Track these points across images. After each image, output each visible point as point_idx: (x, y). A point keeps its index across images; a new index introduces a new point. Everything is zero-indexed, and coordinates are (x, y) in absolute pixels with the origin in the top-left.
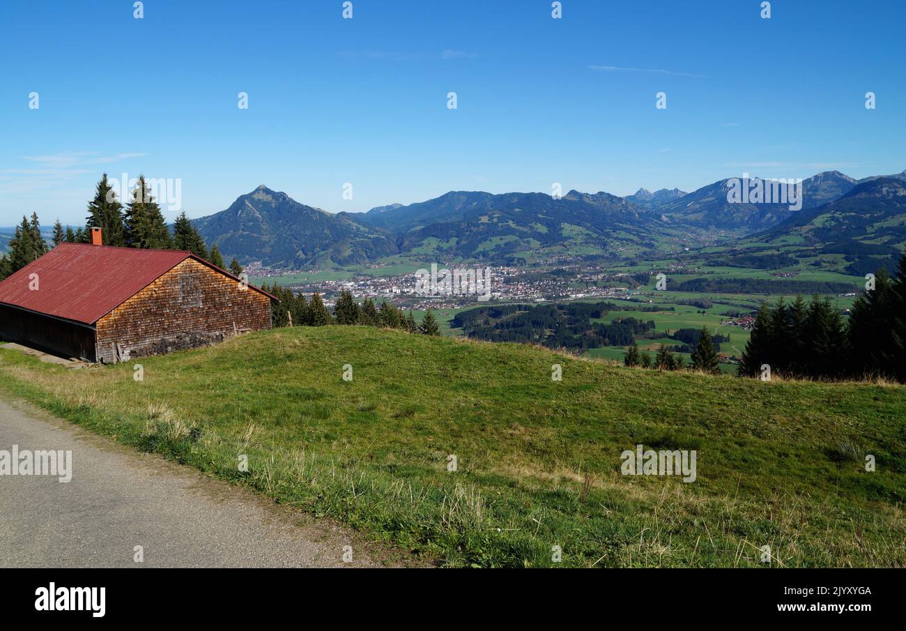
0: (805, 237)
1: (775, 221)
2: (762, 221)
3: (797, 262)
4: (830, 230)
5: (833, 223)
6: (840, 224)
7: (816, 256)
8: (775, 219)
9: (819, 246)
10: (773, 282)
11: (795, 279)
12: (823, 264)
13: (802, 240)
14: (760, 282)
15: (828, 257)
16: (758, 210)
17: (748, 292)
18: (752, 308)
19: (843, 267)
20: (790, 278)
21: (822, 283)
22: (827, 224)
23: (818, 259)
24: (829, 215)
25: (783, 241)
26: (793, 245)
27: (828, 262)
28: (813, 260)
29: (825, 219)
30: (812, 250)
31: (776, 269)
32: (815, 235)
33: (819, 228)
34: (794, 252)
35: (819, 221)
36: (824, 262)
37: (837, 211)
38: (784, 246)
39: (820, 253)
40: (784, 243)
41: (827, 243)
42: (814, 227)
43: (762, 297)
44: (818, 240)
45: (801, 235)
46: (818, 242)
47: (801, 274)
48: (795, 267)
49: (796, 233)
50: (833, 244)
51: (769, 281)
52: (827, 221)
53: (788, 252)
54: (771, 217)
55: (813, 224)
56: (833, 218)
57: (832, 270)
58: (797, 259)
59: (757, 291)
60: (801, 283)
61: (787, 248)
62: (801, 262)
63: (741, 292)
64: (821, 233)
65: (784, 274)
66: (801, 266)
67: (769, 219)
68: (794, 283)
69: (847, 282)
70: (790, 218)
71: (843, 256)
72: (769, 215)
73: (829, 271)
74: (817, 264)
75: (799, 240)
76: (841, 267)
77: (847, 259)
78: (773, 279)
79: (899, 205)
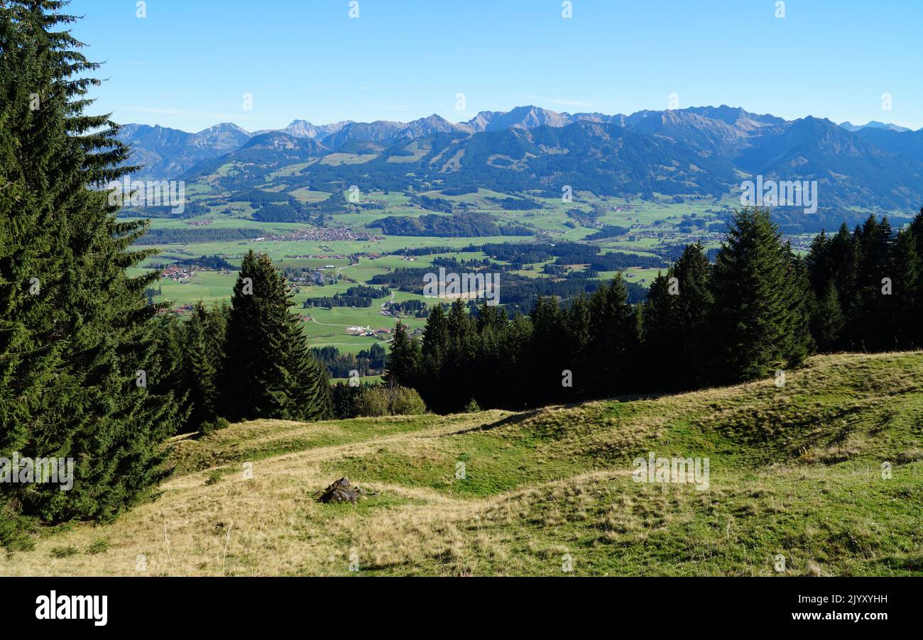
0: (213, 186)
1: (179, 170)
2: (166, 170)
3: (208, 211)
4: (234, 179)
5: (236, 173)
6: (242, 173)
7: (225, 204)
8: (179, 168)
9: (227, 194)
10: (190, 231)
11: (209, 227)
12: (232, 211)
13: (211, 189)
14: (176, 232)
15: (237, 205)
16: (161, 159)
17: (165, 243)
18: (173, 258)
19: (250, 214)
20: (205, 227)
21: (234, 229)
22: (231, 173)
23: (227, 206)
24: (232, 165)
25: (192, 190)
26: (203, 194)
27: (237, 210)
28: (223, 208)
29: (229, 168)
30: (222, 199)
31: (189, 218)
32: (221, 184)
33: (224, 178)
34: (205, 200)
35: (224, 170)
36: (233, 210)
37: (239, 161)
38: (194, 195)
39: (228, 201)
40: (193, 192)
41: (233, 192)
42: (219, 176)
43: (179, 246)
44: (224, 189)
45: (208, 184)
46: (225, 191)
47: (214, 222)
48: (207, 215)
49: (203, 182)
50: (239, 193)
51: (185, 231)
52: (230, 170)
53: (199, 201)
54: (175, 166)
55: (218, 173)
56: (235, 168)
57: (241, 217)
58: (208, 207)
59: (175, 241)
60: (216, 230)
61: (197, 197)
62: (212, 210)
63: (158, 243)
64: (227, 182)
65: (199, 222)
66: (213, 213)
67: (173, 168)
68: (209, 231)
69: (256, 228)
70: (194, 167)
71: (250, 203)
72: (173, 164)
73: (239, 218)
74: (227, 212)
75: (207, 189)
76: (249, 215)
77: (253, 206)
78: (189, 228)
79: (288, 157)
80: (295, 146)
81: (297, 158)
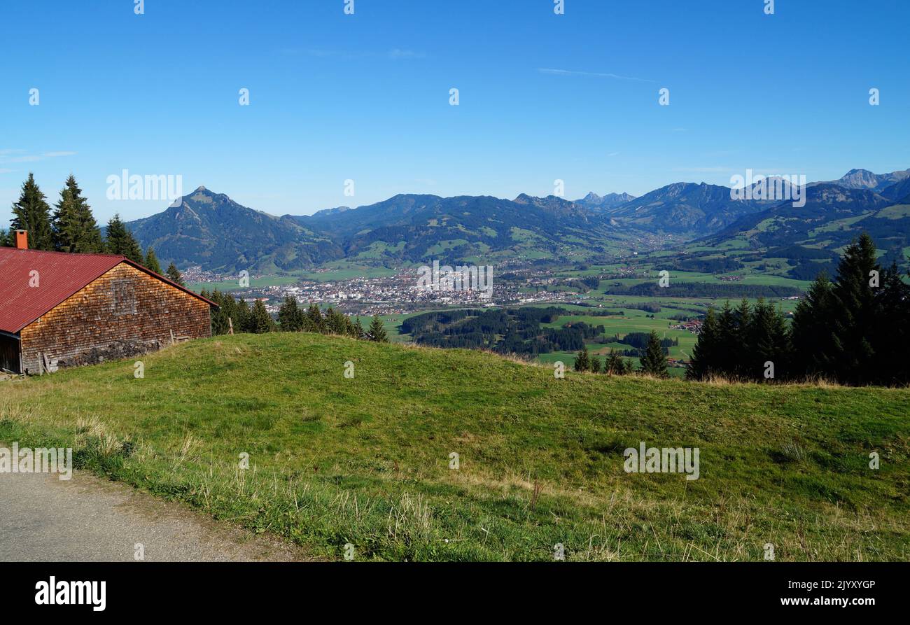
0: (750, 242)
1: (721, 226)
2: (709, 225)
3: (742, 266)
4: (773, 234)
5: (777, 228)
6: (784, 229)
7: (760, 260)
8: (720, 223)
9: (763, 250)
10: (720, 286)
11: (740, 282)
12: (767, 268)
13: (748, 245)
14: (707, 286)
15: (772, 261)
16: (705, 215)
17: (695, 296)
18: (699, 311)
19: (786, 271)
20: (736, 282)
21: (765, 286)
22: (771, 229)
23: (762, 263)
24: (773, 220)
25: (729, 245)
26: (739, 249)
27: (772, 266)
28: (757, 264)
29: (769, 224)
30: (757, 254)
31: (722, 273)
32: (760, 240)
33: (763, 233)
34: (740, 256)
35: (763, 226)
36: (768, 266)
37: (781, 216)
38: (730, 250)
39: (764, 257)
40: (730, 248)
41: (771, 247)
42: (758, 231)
43: (708, 300)
44: (761, 244)
45: (746, 240)
46: (762, 246)
47: (746, 278)
48: (740, 270)
49: (741, 237)
50: (778, 249)
51: (715, 285)
52: (770, 226)
53: (734, 256)
54: (718, 222)
55: (757, 229)
56: (776, 223)
57: (776, 273)
58: (743, 263)
59: (704, 295)
60: (746, 287)
61: (733, 253)
62: (745, 266)
63: (688, 296)
64: (765, 238)
65: (731, 278)
66: (746, 270)
67: (715, 224)
68: (739, 287)
69: (790, 285)
70: (736, 222)
71: (787, 260)
72: (715, 220)
73: (773, 275)
74: (761, 268)
75: (744, 244)
76: (784, 272)
77: (790, 263)
78: (720, 283)
79: (838, 211)
80: (848, 197)
81: (849, 211)
